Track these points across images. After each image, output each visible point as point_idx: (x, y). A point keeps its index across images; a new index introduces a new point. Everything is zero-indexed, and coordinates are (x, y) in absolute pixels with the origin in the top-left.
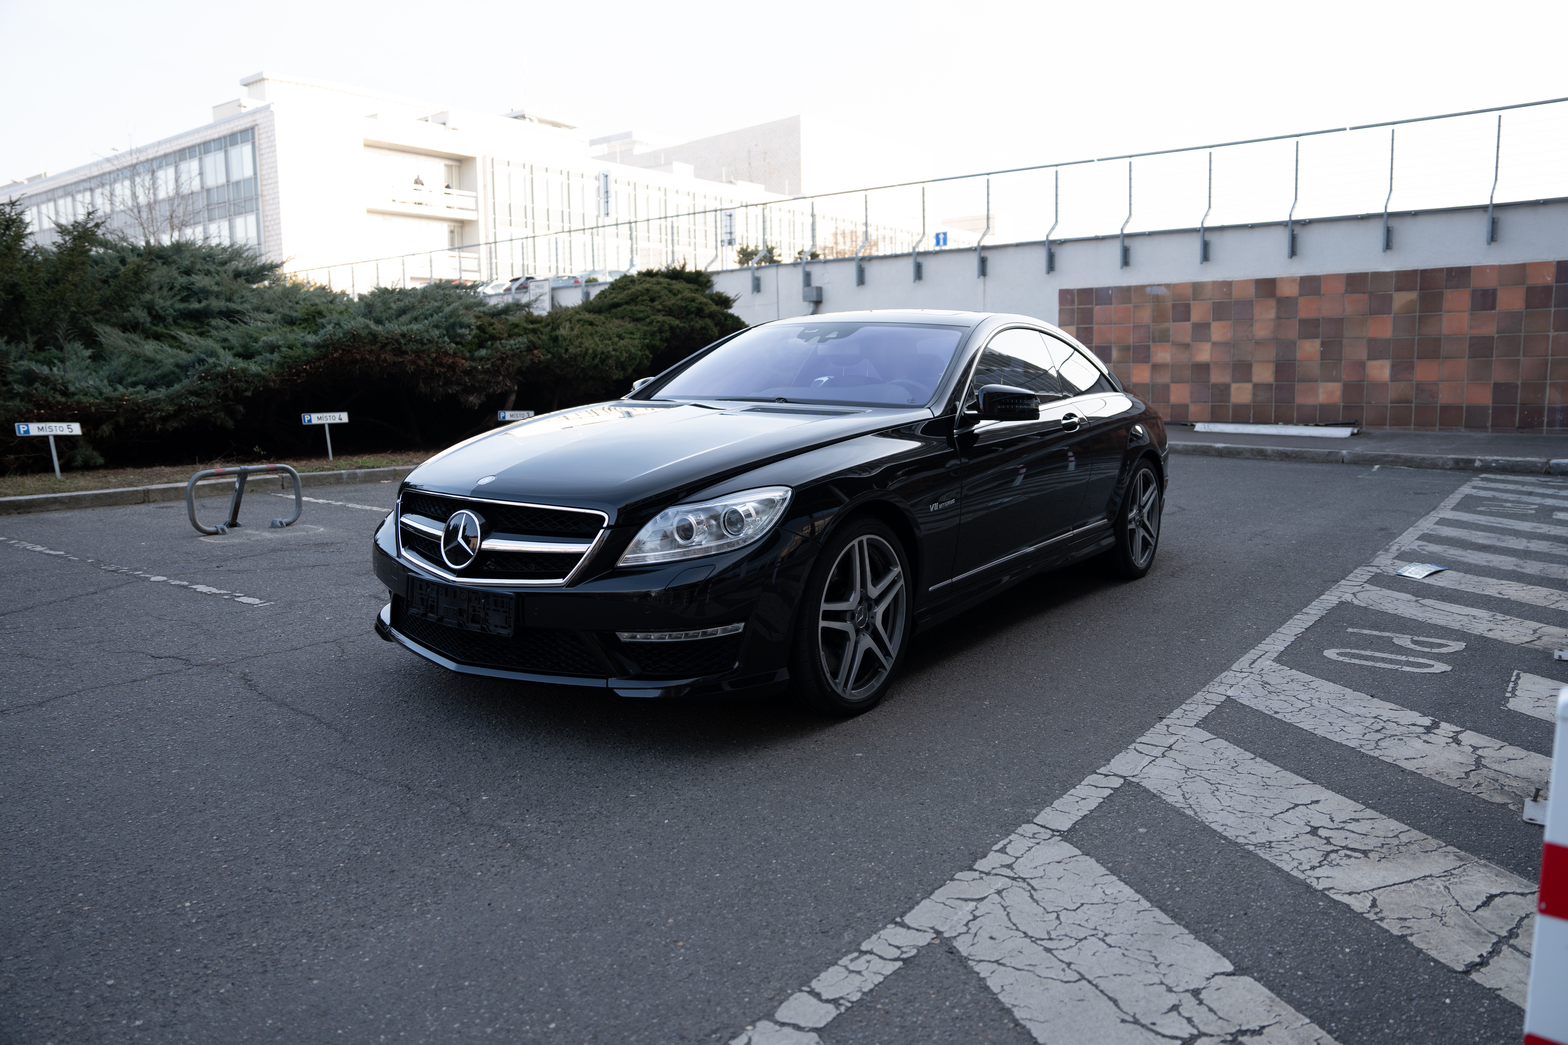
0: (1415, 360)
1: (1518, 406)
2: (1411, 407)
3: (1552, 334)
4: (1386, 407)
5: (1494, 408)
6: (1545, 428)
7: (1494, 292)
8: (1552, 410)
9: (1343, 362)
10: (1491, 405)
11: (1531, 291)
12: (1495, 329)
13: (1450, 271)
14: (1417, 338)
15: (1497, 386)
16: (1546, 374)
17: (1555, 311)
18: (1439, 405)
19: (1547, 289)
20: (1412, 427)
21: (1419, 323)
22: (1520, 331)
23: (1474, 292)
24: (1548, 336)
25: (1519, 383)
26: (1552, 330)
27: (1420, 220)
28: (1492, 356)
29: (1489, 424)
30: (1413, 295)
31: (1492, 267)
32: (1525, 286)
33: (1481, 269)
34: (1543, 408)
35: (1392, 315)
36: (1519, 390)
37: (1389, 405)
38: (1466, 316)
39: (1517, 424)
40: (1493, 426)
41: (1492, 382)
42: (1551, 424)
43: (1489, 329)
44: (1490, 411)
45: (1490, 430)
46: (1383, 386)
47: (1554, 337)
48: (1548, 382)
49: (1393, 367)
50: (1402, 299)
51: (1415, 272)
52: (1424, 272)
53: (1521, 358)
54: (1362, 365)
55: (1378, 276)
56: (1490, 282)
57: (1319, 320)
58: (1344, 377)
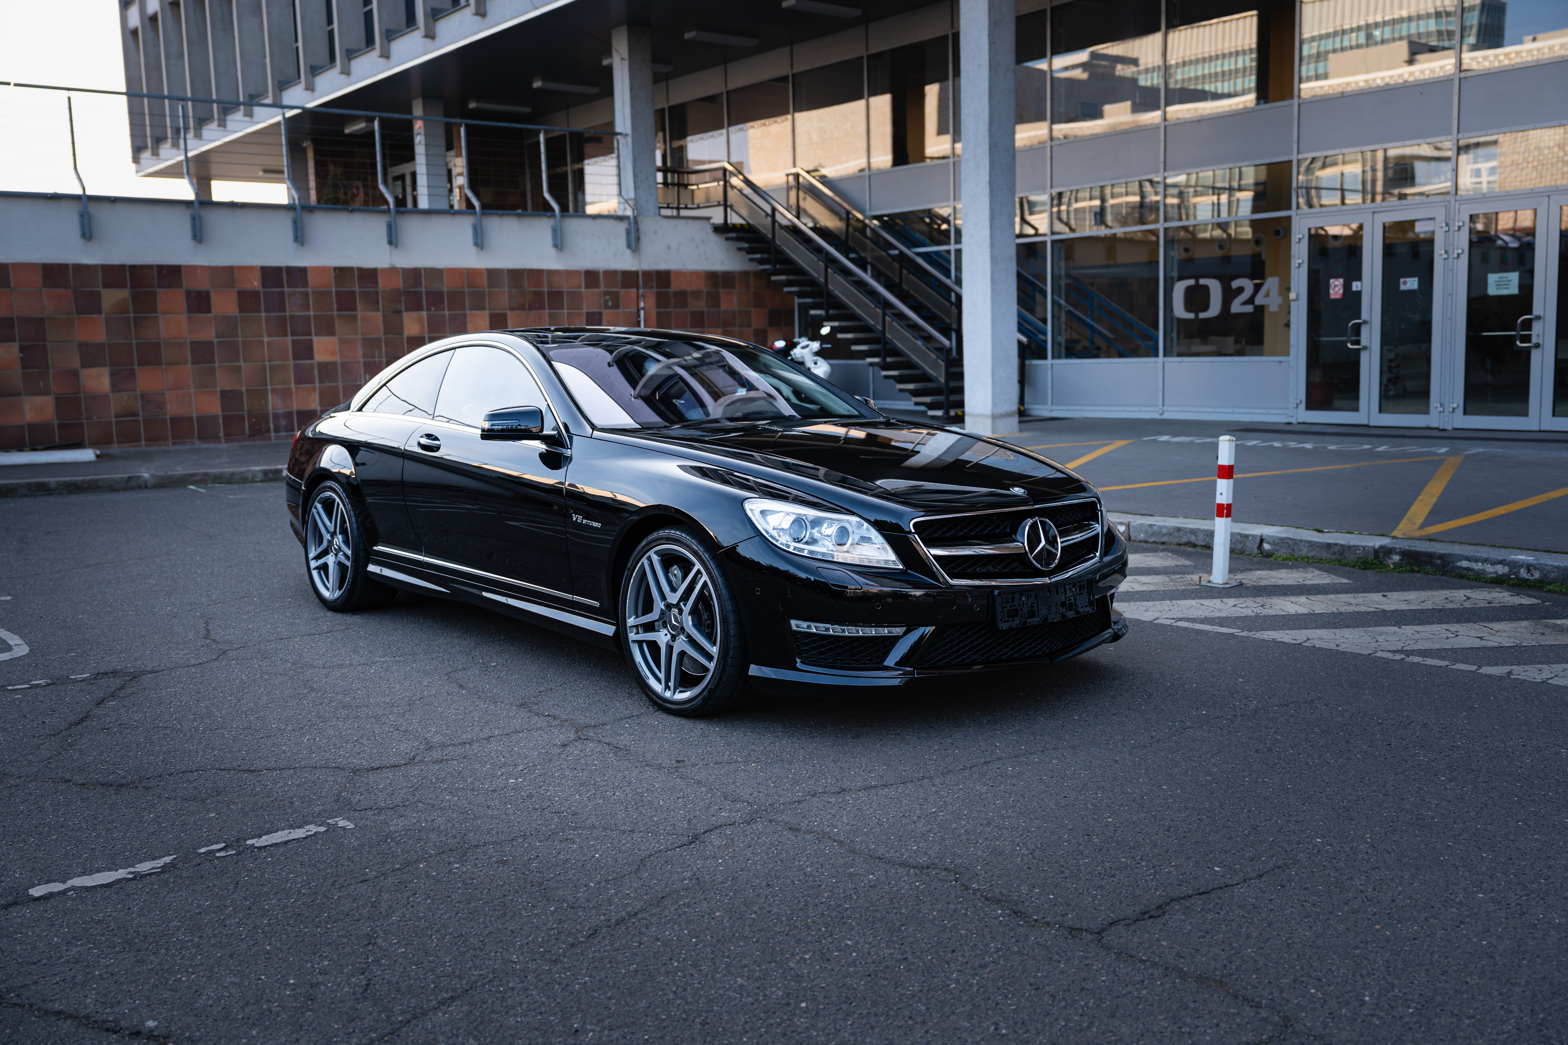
0: (136, 367)
1: (246, 413)
2: (138, 421)
3: (266, 339)
4: (111, 422)
5: (224, 417)
6: (272, 434)
7: (207, 294)
8: (276, 416)
9: (51, 371)
10: (220, 413)
11: (242, 294)
12: (213, 334)
13: (160, 268)
14: (134, 342)
15: (224, 393)
16: (266, 379)
17: (266, 317)
18: (168, 417)
19: (255, 294)
20: (143, 442)
21: (135, 325)
22: (237, 336)
23: (188, 293)
24: (262, 342)
25: (244, 389)
26: (265, 336)
27: (120, 207)
28: (214, 362)
29: (221, 434)
30: (124, 294)
31: (202, 268)
32: (236, 290)
33: (192, 269)
34: (267, 415)
35: (103, 316)
36: (245, 397)
37: (114, 420)
38: (183, 318)
39: (247, 432)
40: (226, 435)
41: (218, 389)
42: (277, 430)
43: (208, 334)
44: (221, 420)
45: (223, 440)
46: (105, 397)
47: (268, 343)
48: (269, 388)
49: (113, 375)
50: (111, 297)
51: (122, 267)
52: (133, 268)
53: (242, 364)
54: (75, 374)
55: (80, 269)
56: (203, 284)
57: (12, 319)
58: (54, 389)
